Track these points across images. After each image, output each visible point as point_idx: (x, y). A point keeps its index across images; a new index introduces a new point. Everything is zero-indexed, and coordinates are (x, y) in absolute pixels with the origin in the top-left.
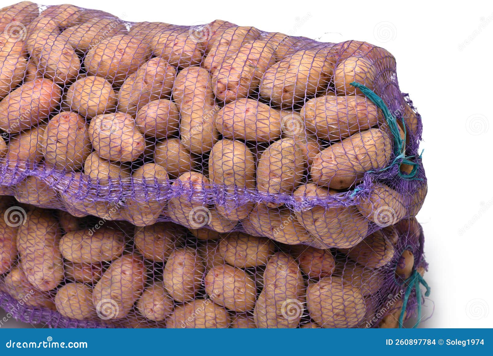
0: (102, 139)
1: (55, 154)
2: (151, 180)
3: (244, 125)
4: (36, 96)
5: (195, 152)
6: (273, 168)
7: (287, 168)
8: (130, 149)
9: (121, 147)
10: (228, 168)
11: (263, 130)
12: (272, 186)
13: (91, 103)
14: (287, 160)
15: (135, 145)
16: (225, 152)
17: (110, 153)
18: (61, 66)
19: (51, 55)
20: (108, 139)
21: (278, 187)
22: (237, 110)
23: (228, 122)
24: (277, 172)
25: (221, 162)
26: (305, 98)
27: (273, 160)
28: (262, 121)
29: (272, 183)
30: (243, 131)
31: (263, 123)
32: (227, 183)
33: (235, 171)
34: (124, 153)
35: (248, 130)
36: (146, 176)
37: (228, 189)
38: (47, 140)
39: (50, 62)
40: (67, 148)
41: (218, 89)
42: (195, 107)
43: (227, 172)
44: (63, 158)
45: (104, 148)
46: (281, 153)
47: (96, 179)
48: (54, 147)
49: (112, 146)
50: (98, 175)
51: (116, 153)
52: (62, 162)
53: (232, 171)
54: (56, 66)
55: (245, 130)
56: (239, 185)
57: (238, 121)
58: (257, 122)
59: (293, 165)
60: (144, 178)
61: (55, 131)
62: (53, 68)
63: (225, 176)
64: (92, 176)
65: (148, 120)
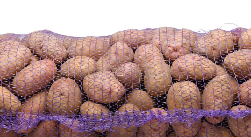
0: (96, 85)
1: (59, 103)
2: (131, 112)
3: (193, 67)
4: (43, 66)
5: (160, 90)
6: (216, 93)
7: (226, 92)
8: (116, 90)
9: (111, 89)
10: (186, 95)
11: (206, 69)
12: (216, 105)
13: (83, 67)
14: (225, 87)
15: (119, 88)
16: (182, 86)
17: (102, 95)
18: (57, 49)
19: (49, 43)
20: (101, 85)
21: (221, 106)
22: (187, 59)
23: (182, 66)
24: (219, 95)
25: (180, 92)
26: (228, 51)
27: (215, 88)
28: (205, 64)
29: (216, 103)
30: (193, 71)
31: (205, 65)
32: (185, 107)
33: (192, 96)
34: (113, 94)
35: (196, 70)
36: (127, 110)
37: (186, 111)
38: (53, 95)
39: (49, 47)
40: (68, 99)
41: (169, 51)
42: (156, 63)
43: (186, 98)
44: (66, 106)
45: (98, 92)
46: (220, 82)
47: (93, 114)
48: (59, 99)
49: (103, 89)
50: (94, 112)
51: (107, 94)
52: (65, 109)
53: (189, 97)
54: (54, 50)
55: (194, 70)
56: (194, 107)
57: (189, 65)
58: (202, 65)
59: (229, 90)
60: (126, 111)
61: (59, 88)
62: (51, 51)
63: (185, 102)
64: (89, 113)
65: (126, 71)
